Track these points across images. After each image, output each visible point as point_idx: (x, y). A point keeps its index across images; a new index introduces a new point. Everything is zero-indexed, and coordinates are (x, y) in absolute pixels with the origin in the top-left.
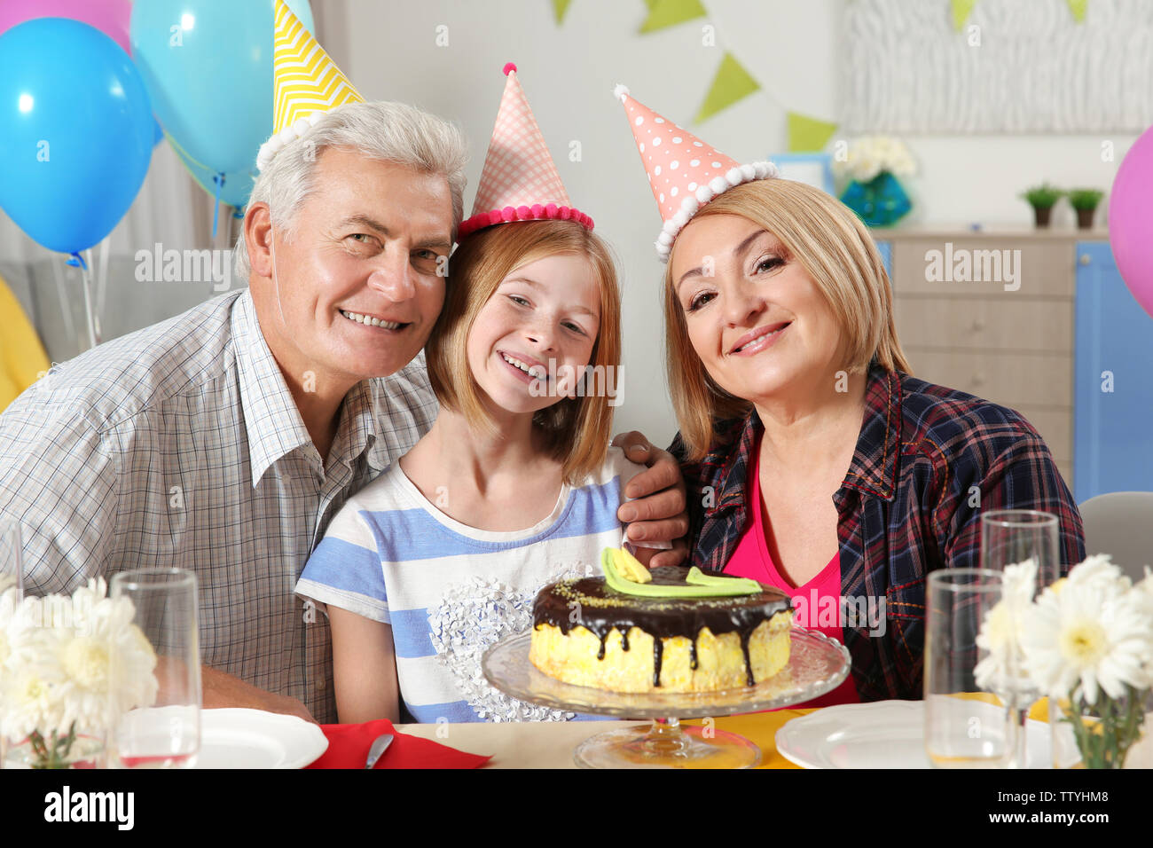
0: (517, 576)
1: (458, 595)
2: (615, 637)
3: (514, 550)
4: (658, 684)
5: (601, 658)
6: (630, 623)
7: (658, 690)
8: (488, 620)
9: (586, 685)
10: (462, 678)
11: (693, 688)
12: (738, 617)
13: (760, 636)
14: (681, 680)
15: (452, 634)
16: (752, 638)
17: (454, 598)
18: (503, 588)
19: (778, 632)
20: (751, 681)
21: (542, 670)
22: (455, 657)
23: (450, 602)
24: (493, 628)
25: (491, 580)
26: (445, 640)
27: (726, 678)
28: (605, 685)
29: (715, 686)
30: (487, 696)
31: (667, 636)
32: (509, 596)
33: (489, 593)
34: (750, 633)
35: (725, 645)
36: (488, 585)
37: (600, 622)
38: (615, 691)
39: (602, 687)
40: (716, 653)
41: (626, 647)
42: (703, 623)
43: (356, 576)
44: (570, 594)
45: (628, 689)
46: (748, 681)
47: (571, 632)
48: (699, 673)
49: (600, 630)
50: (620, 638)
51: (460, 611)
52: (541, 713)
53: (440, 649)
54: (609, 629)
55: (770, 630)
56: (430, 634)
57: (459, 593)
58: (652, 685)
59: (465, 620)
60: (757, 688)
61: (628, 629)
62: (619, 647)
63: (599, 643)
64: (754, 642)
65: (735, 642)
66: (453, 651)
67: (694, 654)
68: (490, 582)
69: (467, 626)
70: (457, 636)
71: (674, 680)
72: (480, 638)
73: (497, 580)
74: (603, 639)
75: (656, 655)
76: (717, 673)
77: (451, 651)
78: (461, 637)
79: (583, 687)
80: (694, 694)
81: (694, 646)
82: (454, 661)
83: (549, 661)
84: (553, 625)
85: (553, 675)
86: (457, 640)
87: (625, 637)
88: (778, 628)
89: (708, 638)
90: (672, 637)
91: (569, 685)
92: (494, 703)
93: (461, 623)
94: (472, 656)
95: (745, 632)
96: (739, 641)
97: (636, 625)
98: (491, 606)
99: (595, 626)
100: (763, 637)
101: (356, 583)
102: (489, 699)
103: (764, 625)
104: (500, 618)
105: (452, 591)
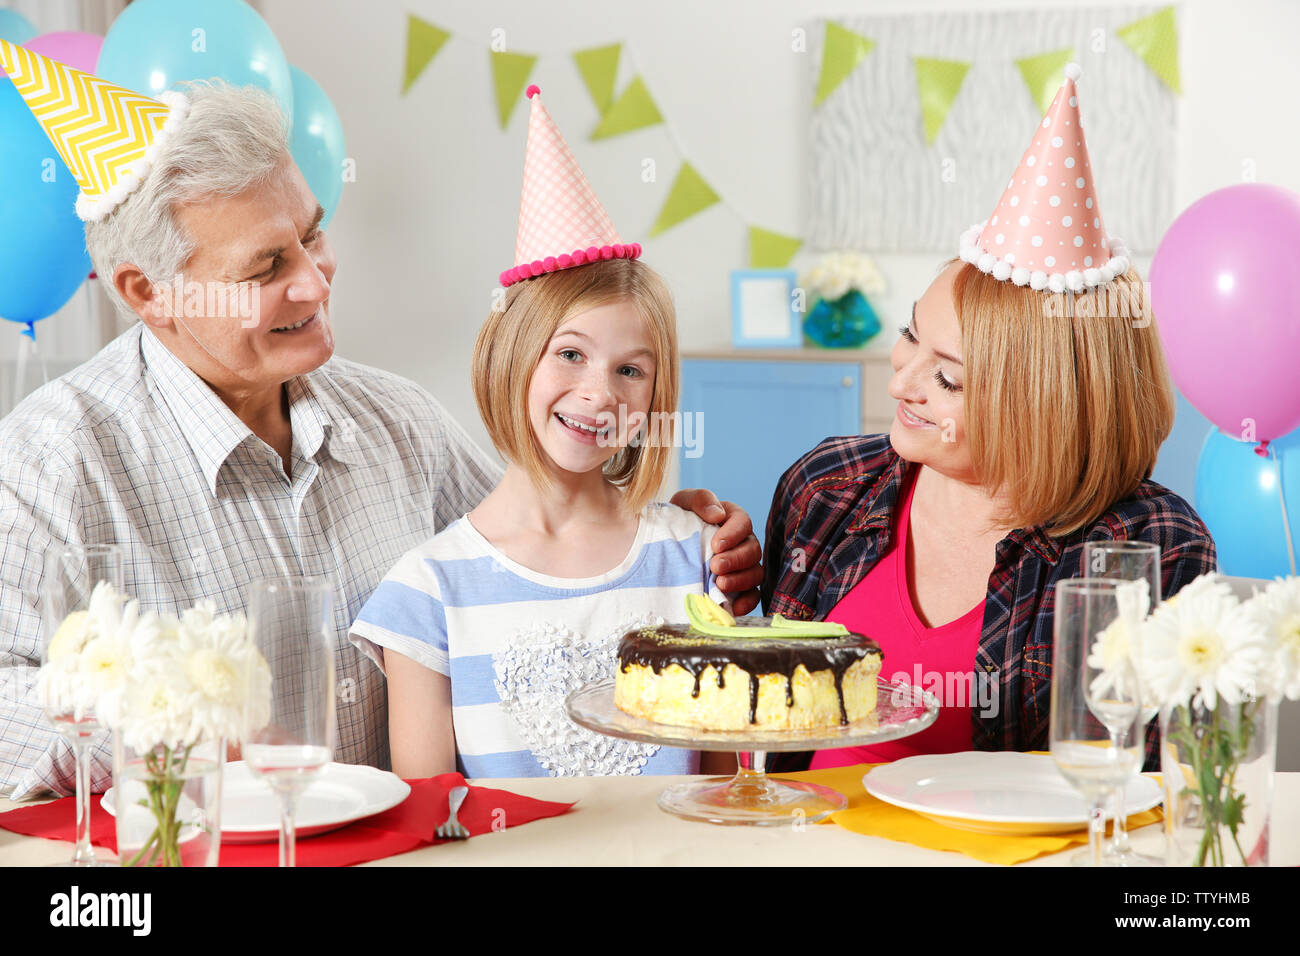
0: (586, 624)
1: (525, 641)
2: (710, 674)
3: (583, 598)
4: (753, 721)
5: (695, 696)
6: (726, 660)
7: (753, 728)
8: (556, 666)
9: (679, 723)
10: (526, 727)
11: (789, 725)
12: (833, 655)
13: (852, 675)
14: (777, 717)
15: (518, 680)
16: (845, 677)
17: (521, 644)
18: (571, 634)
19: (869, 673)
20: (844, 720)
21: (630, 712)
22: (520, 705)
23: (517, 647)
24: (560, 675)
25: (559, 625)
26: (511, 686)
27: (820, 716)
28: (701, 724)
29: (810, 724)
30: (551, 746)
31: (763, 672)
32: (576, 642)
33: (557, 640)
34: (844, 672)
35: (820, 684)
36: (556, 631)
37: (696, 660)
38: (710, 728)
39: (696, 726)
40: (812, 690)
41: (722, 685)
42: (799, 660)
43: (415, 622)
44: (657, 637)
45: (724, 726)
46: (842, 720)
47: (663, 671)
48: (794, 710)
49: (695, 667)
50: (716, 675)
51: (527, 658)
52: (605, 766)
53: (505, 696)
54: (704, 666)
55: (862, 670)
56: (495, 681)
57: (526, 638)
58: (748, 722)
59: (531, 667)
60: (850, 726)
61: (724, 665)
62: (716, 684)
63: (694, 680)
64: (847, 681)
65: (830, 681)
66: (517, 699)
67: (790, 691)
68: (557, 627)
69: (533, 672)
70: (522, 683)
71: (770, 717)
72: (546, 686)
73: (565, 627)
74: (698, 676)
75: (752, 692)
76: (812, 711)
77: (516, 699)
78: (526, 684)
79: (676, 726)
80: (790, 731)
81: (790, 683)
82: (519, 708)
83: (639, 703)
84: (644, 666)
85: (644, 716)
86: (523, 687)
87: (721, 673)
88: (868, 669)
89: (804, 675)
90: (768, 674)
91: (660, 724)
92: (558, 754)
93: (527, 669)
94: (538, 704)
95: (839, 670)
96: (833, 680)
97: (731, 662)
98: (559, 652)
99: (690, 663)
100: (855, 677)
101: (414, 628)
102: (553, 749)
103: (856, 664)
104: (567, 665)
105: (519, 636)
